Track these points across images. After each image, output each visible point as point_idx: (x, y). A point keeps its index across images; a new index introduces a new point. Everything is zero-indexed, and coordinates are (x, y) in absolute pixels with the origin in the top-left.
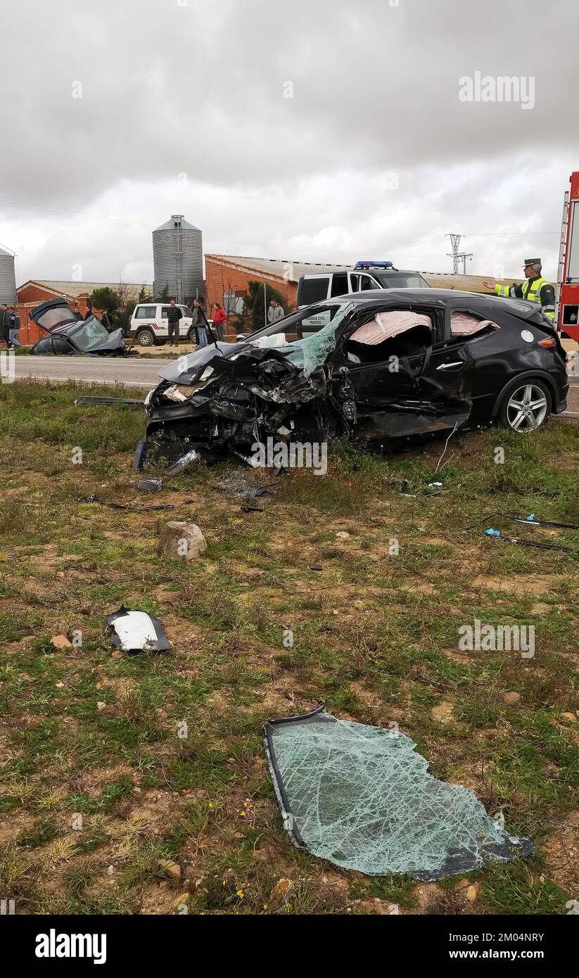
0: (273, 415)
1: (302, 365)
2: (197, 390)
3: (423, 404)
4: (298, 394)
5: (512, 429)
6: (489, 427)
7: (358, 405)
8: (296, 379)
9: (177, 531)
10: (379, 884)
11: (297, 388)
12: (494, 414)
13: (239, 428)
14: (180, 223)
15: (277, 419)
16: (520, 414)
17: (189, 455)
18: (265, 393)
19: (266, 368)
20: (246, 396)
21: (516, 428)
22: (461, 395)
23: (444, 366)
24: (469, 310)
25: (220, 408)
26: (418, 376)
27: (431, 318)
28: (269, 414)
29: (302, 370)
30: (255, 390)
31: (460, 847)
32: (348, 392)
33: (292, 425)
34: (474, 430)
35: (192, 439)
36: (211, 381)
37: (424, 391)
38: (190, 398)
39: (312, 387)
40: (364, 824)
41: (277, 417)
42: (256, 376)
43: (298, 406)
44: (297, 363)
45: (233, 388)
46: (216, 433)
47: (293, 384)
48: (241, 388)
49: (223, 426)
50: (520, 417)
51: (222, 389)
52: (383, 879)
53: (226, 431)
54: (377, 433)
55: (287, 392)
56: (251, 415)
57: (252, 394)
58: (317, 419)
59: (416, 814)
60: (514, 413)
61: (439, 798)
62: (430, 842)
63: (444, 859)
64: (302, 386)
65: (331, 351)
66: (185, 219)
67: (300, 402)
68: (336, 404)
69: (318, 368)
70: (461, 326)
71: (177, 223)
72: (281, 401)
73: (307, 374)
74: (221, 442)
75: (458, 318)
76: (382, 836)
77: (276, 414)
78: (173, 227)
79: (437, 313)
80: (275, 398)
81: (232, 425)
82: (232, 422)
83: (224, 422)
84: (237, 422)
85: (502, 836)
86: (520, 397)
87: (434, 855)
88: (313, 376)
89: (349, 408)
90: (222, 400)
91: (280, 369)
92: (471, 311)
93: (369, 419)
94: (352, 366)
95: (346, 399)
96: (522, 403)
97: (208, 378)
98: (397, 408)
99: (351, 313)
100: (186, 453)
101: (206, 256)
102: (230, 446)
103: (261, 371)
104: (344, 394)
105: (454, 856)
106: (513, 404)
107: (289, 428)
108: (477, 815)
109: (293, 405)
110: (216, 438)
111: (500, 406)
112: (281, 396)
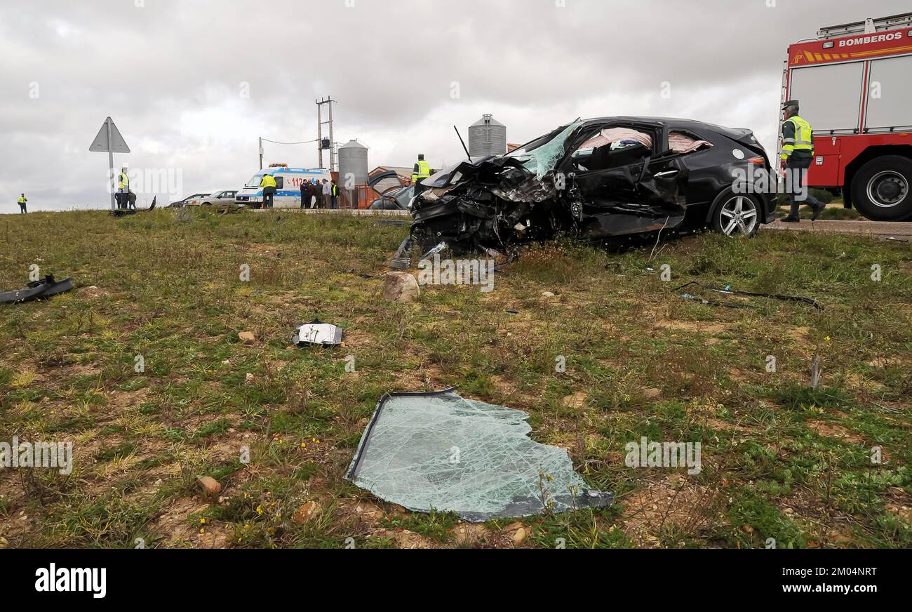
0: (511, 214)
1: (536, 171)
2: (447, 191)
3: (642, 207)
4: (531, 195)
5: (723, 234)
6: (704, 232)
7: (584, 206)
8: (530, 182)
9: (394, 277)
10: (417, 520)
11: (531, 190)
12: (708, 220)
13: (483, 224)
14: (489, 121)
15: (514, 217)
16: (732, 221)
17: (439, 245)
18: (504, 194)
19: (507, 175)
20: (489, 197)
21: (728, 234)
22: (676, 200)
23: (660, 174)
24: (686, 131)
25: (466, 205)
26: (638, 181)
27: (651, 135)
28: (507, 212)
29: (536, 175)
30: (496, 192)
31: (529, 496)
32: (575, 193)
33: (528, 222)
34: (691, 235)
35: (444, 234)
36: (460, 184)
37: (644, 195)
38: (441, 197)
39: (544, 188)
40: (436, 472)
41: (514, 215)
42: (498, 182)
43: (532, 205)
44: (532, 170)
45: (478, 191)
46: (464, 229)
47: (528, 186)
48: (485, 191)
49: (469, 223)
50: (732, 224)
51: (469, 191)
52: (425, 516)
53: (471, 227)
54: (601, 231)
55: (522, 192)
56: (492, 212)
57: (494, 196)
58: (550, 219)
59: (495, 467)
60: (726, 220)
61: (528, 455)
62: (497, 490)
63: (506, 505)
64: (535, 188)
65: (560, 158)
66: (493, 117)
67: (534, 202)
68: (565, 205)
69: (549, 172)
70: (678, 144)
71: (487, 121)
72: (517, 200)
73: (539, 178)
74: (467, 236)
75: (675, 137)
76: (449, 482)
77: (514, 213)
78: (484, 123)
79: (657, 132)
80: (511, 197)
81: (477, 221)
82: (476, 218)
83: (470, 218)
84: (481, 218)
85: (583, 489)
86: (732, 206)
87: (496, 501)
88: (544, 179)
89: (576, 207)
90: (467, 200)
91: (519, 175)
92: (687, 131)
93: (595, 220)
94: (579, 172)
95: (574, 200)
96: (734, 212)
97: (458, 182)
98: (619, 210)
99: (579, 127)
100: (437, 244)
101: (509, 145)
102: (475, 240)
103: (503, 177)
104: (572, 195)
105: (517, 503)
106: (725, 212)
107: (525, 224)
108: (561, 470)
109: (527, 204)
110: (464, 233)
111: (714, 212)
112: (517, 196)
